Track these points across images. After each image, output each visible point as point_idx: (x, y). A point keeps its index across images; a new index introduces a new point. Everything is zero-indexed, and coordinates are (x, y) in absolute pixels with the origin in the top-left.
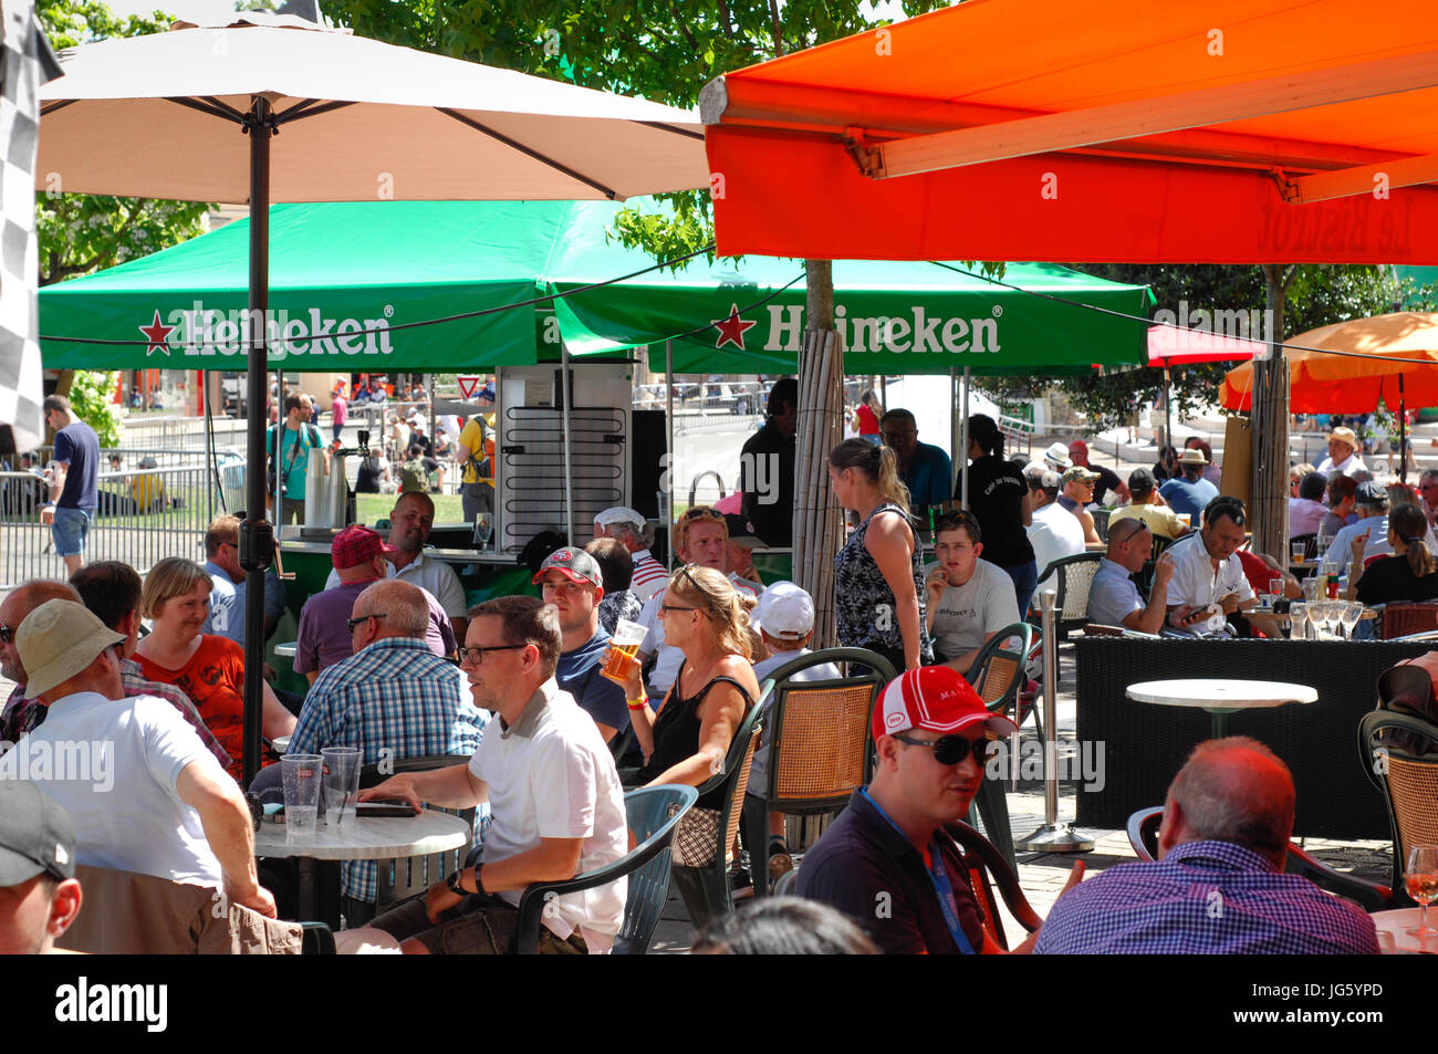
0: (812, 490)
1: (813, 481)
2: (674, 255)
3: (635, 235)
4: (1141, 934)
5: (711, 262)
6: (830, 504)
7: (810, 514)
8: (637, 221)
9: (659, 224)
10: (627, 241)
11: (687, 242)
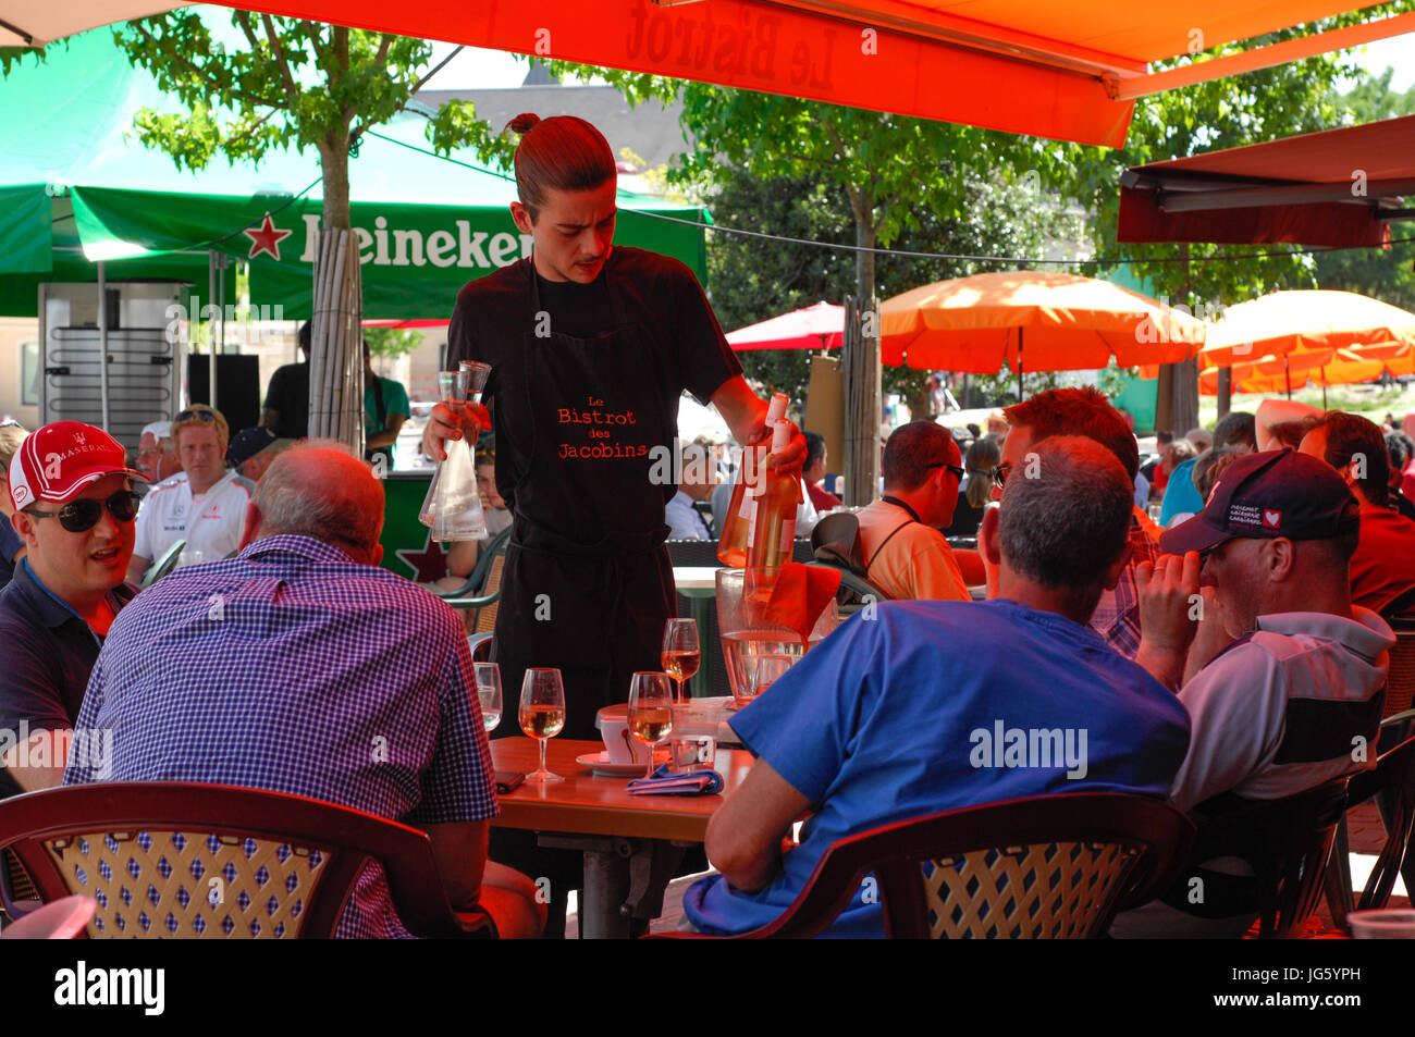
0: (327, 393)
1: (328, 384)
2: (189, 153)
3: (153, 135)
4: (187, 629)
5: (232, 162)
6: (345, 407)
7: (325, 417)
8: (155, 120)
9: (177, 123)
10: (145, 139)
11: (203, 140)
